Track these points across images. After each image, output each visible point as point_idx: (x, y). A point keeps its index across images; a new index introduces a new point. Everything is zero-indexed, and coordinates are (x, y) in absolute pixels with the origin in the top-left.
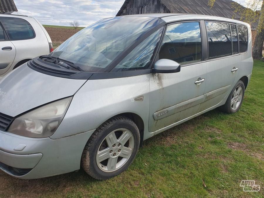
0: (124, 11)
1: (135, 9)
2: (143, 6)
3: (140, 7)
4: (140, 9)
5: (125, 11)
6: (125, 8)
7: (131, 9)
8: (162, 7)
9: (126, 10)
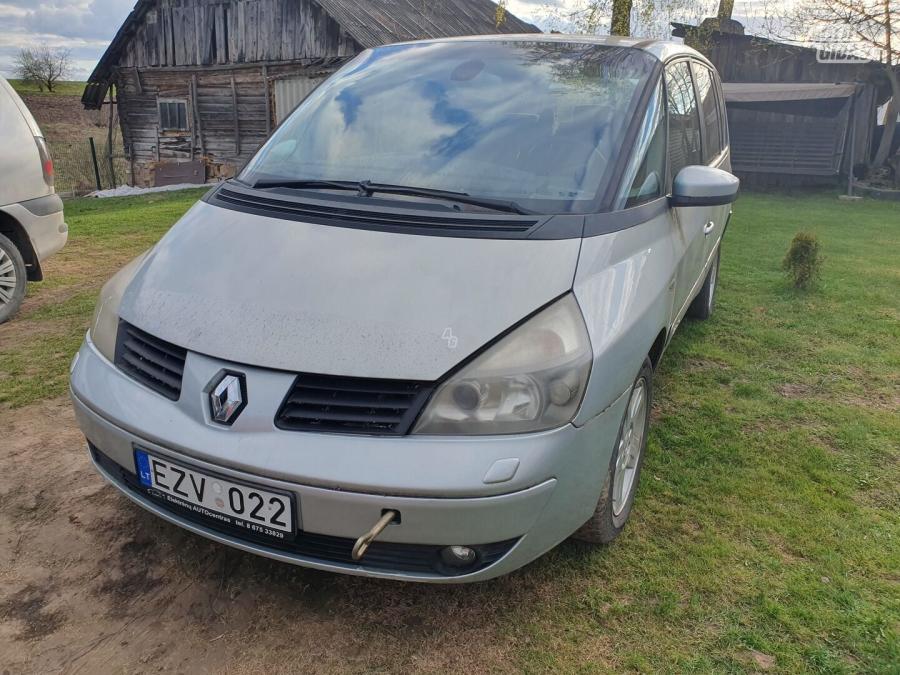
0: (149, 14)
1: (199, 11)
2: (229, 4)
3: (218, 5)
4: (220, 11)
5: (155, 16)
6: (155, 4)
7: (181, 10)
8: (305, 7)
9: (159, 12)
